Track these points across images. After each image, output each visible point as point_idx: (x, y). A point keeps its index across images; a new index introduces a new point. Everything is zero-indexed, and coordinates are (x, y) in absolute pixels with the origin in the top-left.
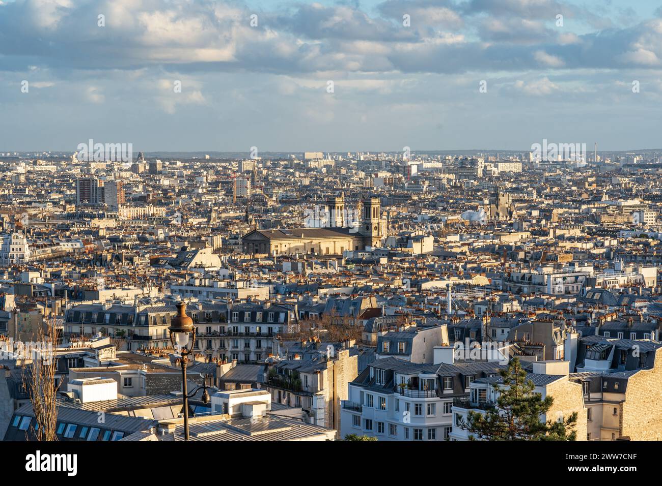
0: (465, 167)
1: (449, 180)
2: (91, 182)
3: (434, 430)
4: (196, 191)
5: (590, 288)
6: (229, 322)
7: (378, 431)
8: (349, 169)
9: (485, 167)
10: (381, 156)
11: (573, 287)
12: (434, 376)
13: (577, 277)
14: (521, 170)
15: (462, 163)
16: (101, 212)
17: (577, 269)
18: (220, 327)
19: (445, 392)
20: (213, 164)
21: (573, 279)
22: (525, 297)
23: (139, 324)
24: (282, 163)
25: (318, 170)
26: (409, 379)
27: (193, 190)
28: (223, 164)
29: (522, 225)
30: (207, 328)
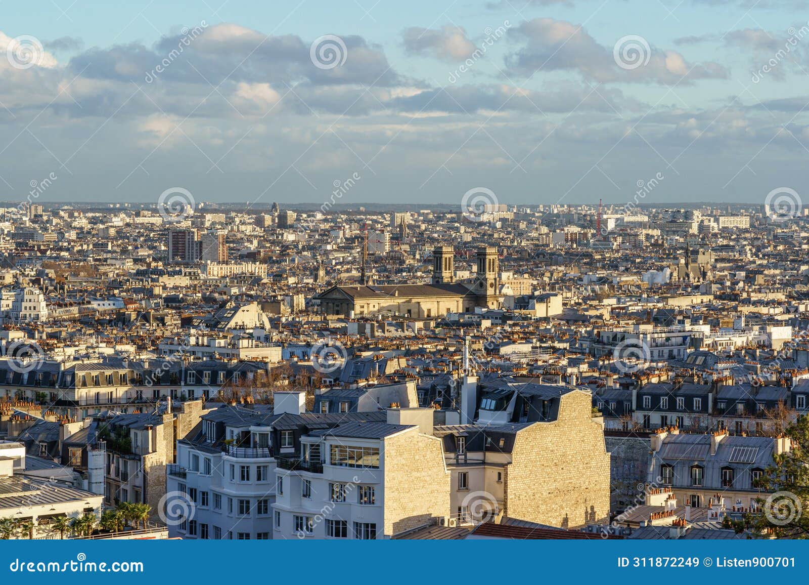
0: (675, 222)
1: (648, 237)
2: (187, 234)
3: (266, 501)
4: (323, 247)
5: (693, 350)
6: (183, 383)
7: (201, 504)
8: (530, 223)
9: (702, 221)
10: (582, 210)
11: (679, 350)
12: (268, 429)
13: (685, 338)
14: (748, 226)
15: (673, 217)
16: (177, 269)
17: (688, 327)
18: (172, 391)
19: (282, 451)
20: (362, 217)
21: (680, 340)
22: (603, 361)
23: (64, 385)
24: (448, 216)
25: (492, 225)
26: (239, 434)
27: (320, 247)
28: (375, 217)
29: (711, 287)
30: (155, 391)
